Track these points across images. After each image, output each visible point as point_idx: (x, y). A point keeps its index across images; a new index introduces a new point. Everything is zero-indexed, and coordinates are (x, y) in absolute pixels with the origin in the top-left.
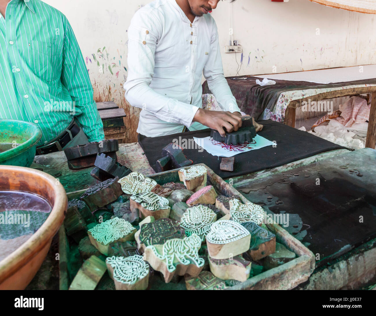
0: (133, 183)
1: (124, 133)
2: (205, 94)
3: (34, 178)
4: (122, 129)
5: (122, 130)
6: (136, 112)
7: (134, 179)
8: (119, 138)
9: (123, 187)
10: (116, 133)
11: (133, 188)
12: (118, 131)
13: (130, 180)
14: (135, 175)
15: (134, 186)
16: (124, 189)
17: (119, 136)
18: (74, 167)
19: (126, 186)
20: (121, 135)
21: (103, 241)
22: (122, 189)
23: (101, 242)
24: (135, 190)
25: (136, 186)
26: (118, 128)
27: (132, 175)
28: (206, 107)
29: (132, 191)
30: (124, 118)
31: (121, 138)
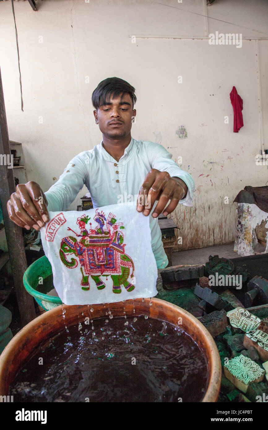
0: (240, 318)
1: (174, 242)
2: (241, 203)
3: (172, 311)
4: (172, 238)
5: (172, 240)
6: (172, 216)
7: (241, 315)
8: (170, 247)
9: (231, 321)
10: (167, 242)
11: (240, 323)
12: (169, 240)
13: (237, 316)
14: (242, 312)
15: (241, 321)
16: (232, 323)
17: (169, 245)
18: (168, 288)
19: (234, 321)
20: (171, 244)
21: (243, 380)
22: (231, 323)
23: (241, 381)
24: (242, 325)
25: (242, 321)
26: (169, 238)
27: (239, 311)
28: (242, 215)
29: (239, 325)
30: (176, 229)
31: (171, 247)
